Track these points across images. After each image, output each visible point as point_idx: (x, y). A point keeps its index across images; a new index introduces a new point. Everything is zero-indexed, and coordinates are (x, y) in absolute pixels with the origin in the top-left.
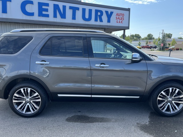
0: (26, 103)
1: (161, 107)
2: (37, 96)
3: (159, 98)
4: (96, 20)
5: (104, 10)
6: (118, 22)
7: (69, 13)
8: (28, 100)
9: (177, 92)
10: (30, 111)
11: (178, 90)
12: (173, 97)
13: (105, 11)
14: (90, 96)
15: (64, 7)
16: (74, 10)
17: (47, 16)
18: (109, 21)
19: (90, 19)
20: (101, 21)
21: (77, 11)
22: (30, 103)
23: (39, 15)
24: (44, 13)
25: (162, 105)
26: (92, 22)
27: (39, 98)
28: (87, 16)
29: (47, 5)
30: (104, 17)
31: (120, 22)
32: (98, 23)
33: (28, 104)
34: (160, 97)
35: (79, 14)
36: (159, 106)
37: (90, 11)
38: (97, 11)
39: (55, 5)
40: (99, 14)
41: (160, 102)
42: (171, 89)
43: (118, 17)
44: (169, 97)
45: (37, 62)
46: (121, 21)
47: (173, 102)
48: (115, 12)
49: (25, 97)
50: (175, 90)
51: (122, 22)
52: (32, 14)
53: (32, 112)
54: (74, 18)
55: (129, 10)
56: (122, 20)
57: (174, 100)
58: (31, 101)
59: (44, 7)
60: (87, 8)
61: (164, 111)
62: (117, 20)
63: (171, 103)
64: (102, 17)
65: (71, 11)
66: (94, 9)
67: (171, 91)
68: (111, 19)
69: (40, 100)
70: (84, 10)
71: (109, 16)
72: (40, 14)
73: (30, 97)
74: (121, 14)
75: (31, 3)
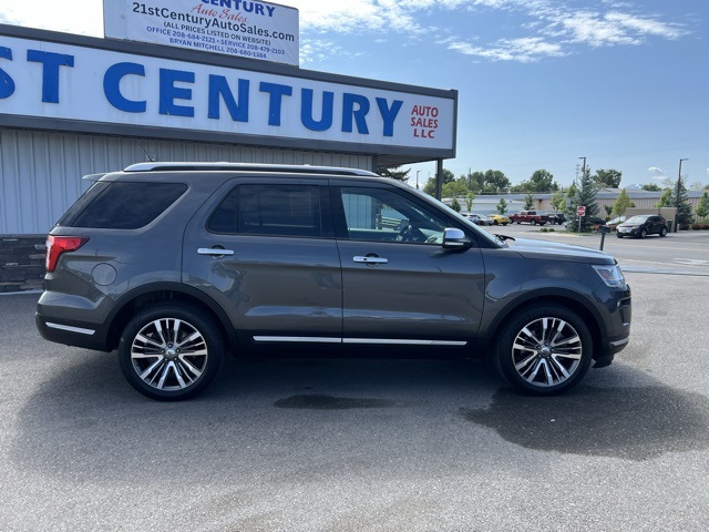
0: (165, 361)
1: (522, 370)
2: (199, 340)
3: (516, 346)
4: (346, 128)
5: (371, 95)
6: (419, 133)
7: (259, 104)
8: (172, 351)
9: (560, 328)
10: (177, 383)
11: (563, 323)
12: (553, 344)
13: (377, 99)
14: (338, 340)
15: (244, 85)
16: (276, 94)
17: (189, 112)
18: (388, 131)
19: (326, 123)
20: (363, 129)
21: (284, 98)
22: (177, 361)
23: (163, 111)
24: (178, 102)
25: (525, 363)
26: (335, 134)
27: (202, 347)
28: (317, 115)
29: (190, 77)
30: (374, 119)
31: (426, 134)
32: (354, 137)
33: (171, 364)
34: (519, 342)
35: (291, 107)
36: (518, 367)
37: (328, 98)
38: (349, 99)
39: (213, 78)
40: (356, 107)
41: (521, 356)
42: (545, 320)
43: (418, 117)
44: (541, 342)
45: (200, 251)
46: (427, 130)
47: (554, 356)
48: (409, 101)
49: (164, 346)
50: (557, 323)
51: (432, 134)
52: (140, 107)
53: (183, 385)
54: (274, 119)
55: (453, 95)
56: (429, 129)
57: (556, 350)
58: (181, 356)
59: (178, 85)
60: (319, 88)
61: (530, 379)
62: (415, 127)
63: (549, 360)
64: (367, 118)
65: (266, 97)
66: (339, 91)
67: (545, 326)
68: (397, 124)
69: (204, 352)
70: (307, 95)
71: (389, 114)
72: (166, 107)
73: (176, 345)
74: (429, 108)
75: (139, 70)
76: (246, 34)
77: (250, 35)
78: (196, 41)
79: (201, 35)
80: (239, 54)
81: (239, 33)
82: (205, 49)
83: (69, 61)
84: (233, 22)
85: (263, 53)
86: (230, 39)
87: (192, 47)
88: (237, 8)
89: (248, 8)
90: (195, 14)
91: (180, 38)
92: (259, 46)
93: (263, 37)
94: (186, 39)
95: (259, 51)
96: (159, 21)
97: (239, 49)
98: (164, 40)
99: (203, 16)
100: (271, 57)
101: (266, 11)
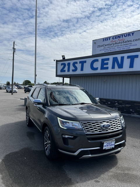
7: (127, 62)
15: (122, 58)
16: (132, 58)
17: (107, 68)
21: (135, 59)
23: (101, 69)
24: (105, 66)
29: (108, 59)
39: (114, 58)
52: (97, 69)
54: (131, 66)
59: (105, 62)
65: (129, 60)
67: (47, 133)
75: (97, 60)
76: (125, 43)
77: (126, 43)
78: (111, 50)
79: (112, 48)
80: (122, 50)
81: (123, 44)
82: (113, 51)
83: (85, 62)
84: (121, 42)
85: (129, 47)
86: (120, 46)
87: (110, 52)
88: (122, 37)
89: (126, 36)
90: (111, 43)
91: (107, 50)
92: (128, 45)
93: (130, 42)
94: (108, 50)
95: (128, 47)
96: (102, 48)
97: (122, 48)
98: (103, 52)
99: (113, 43)
100: (132, 48)
101: (131, 34)
